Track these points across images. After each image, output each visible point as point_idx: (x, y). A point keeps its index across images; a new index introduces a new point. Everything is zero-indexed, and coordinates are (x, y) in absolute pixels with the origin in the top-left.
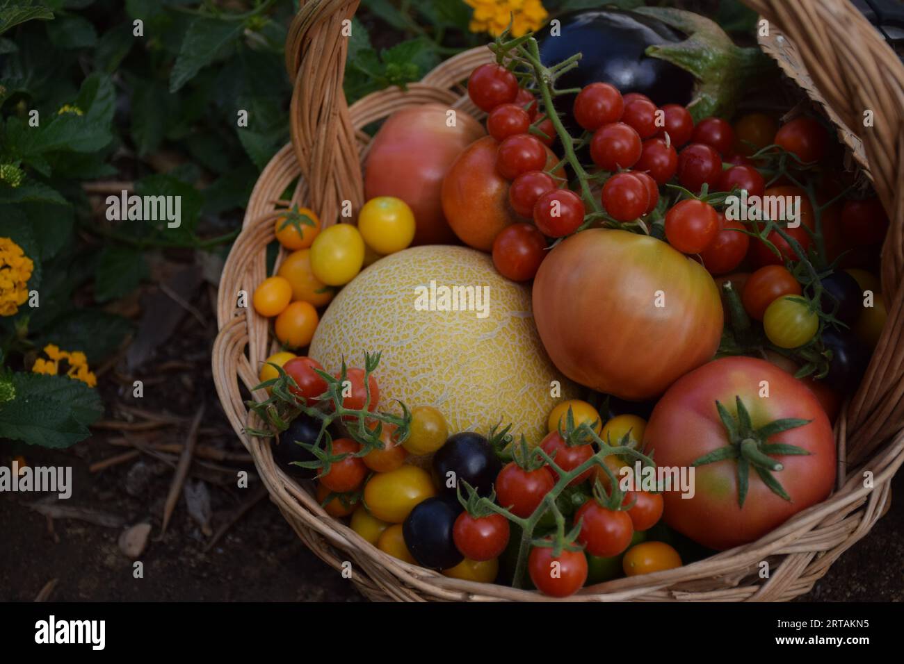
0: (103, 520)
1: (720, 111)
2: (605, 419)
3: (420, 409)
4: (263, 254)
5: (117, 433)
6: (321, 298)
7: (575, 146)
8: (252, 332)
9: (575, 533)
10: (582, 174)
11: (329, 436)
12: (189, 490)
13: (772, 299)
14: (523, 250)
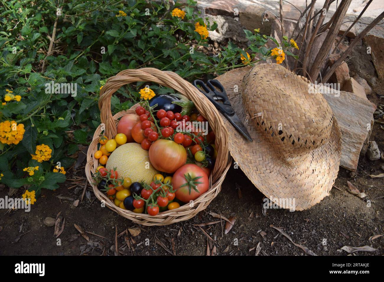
0: (70, 199)
1: (187, 114)
2: (165, 177)
3: (126, 178)
4: (97, 146)
5: (73, 181)
6: (108, 154)
7: (157, 122)
8: (94, 162)
9: (156, 203)
10: (159, 128)
11: (108, 184)
12: (86, 193)
13: (197, 151)
14: (147, 144)
